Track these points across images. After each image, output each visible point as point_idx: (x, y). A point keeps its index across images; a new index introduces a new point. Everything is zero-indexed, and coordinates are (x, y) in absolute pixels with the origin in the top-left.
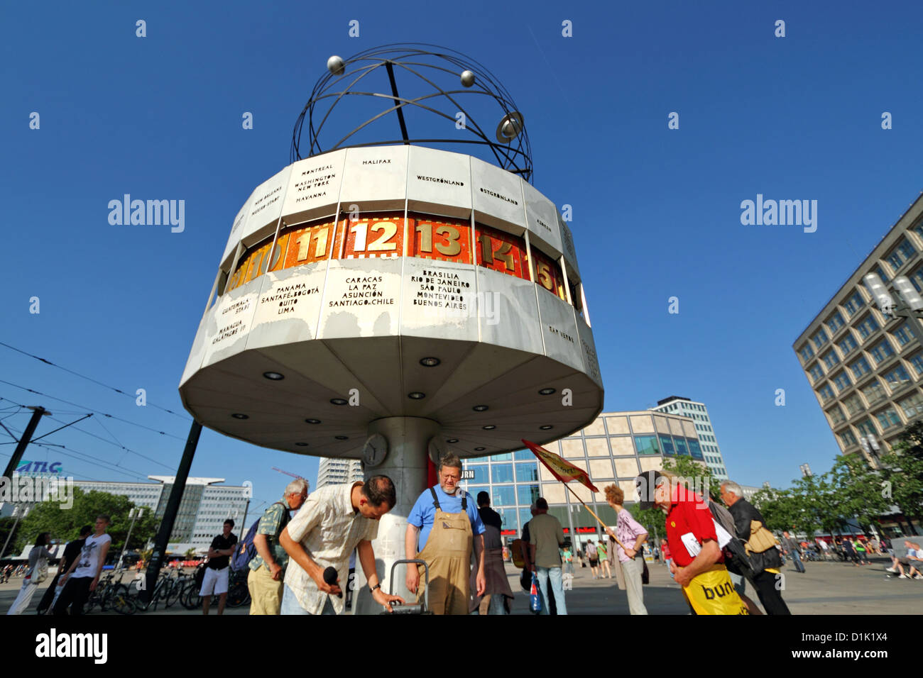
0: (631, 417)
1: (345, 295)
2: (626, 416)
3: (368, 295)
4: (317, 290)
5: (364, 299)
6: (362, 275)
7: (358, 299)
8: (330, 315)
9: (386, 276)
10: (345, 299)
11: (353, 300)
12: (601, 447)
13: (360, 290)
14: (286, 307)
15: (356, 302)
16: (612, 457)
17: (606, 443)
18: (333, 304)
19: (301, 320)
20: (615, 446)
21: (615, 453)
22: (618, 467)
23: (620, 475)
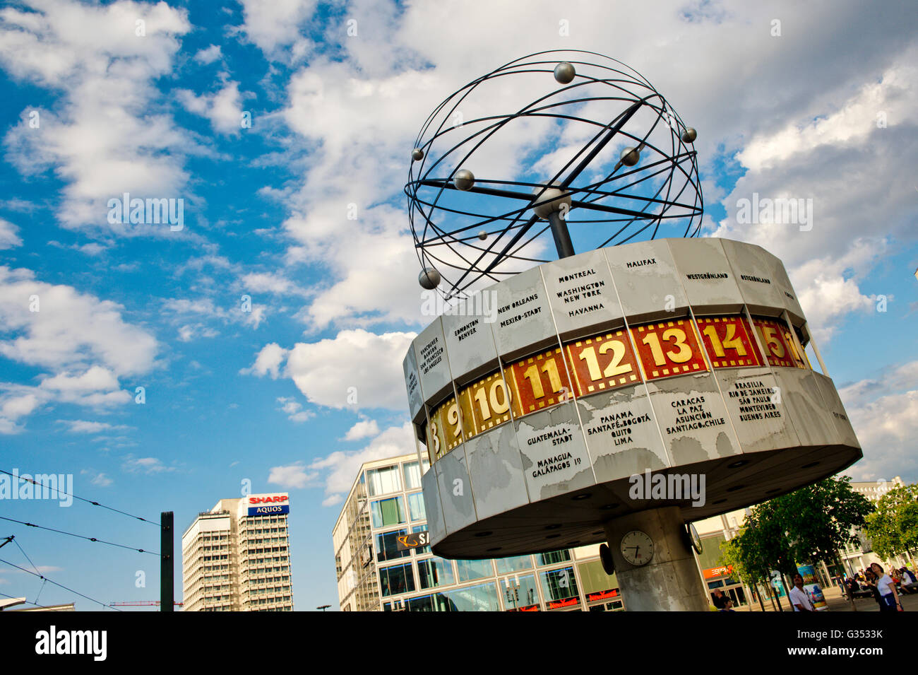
1: (678, 420)
3: (698, 417)
4: (647, 418)
5: (697, 422)
6: (685, 397)
7: (691, 423)
8: (672, 441)
9: (707, 395)
10: (679, 425)
11: (687, 424)
13: (689, 413)
14: (622, 437)
15: (690, 426)
18: (671, 430)
19: (645, 449)
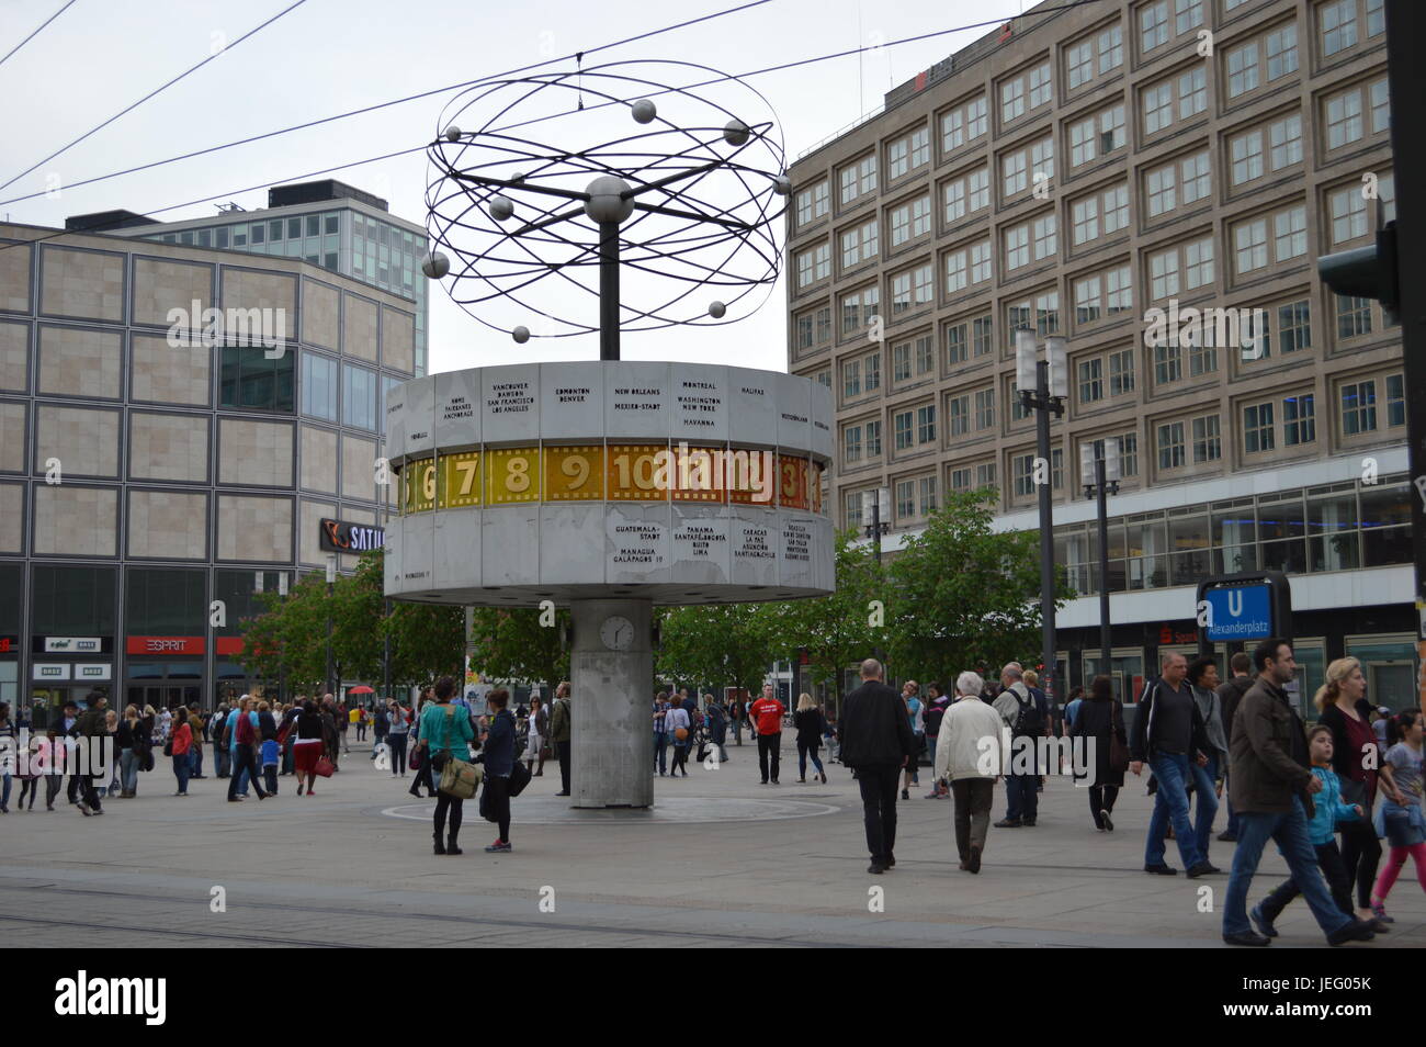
0: (227, 273)
1: (744, 546)
2: (212, 265)
3: (759, 547)
4: (724, 537)
5: (757, 551)
6: (754, 528)
7: (753, 551)
8: (736, 563)
9: (769, 530)
10: (744, 550)
11: (750, 551)
12: (94, 363)
13: (753, 542)
14: (700, 548)
15: (751, 554)
16: (124, 406)
17: (116, 355)
18: (738, 553)
19: (716, 564)
20: (146, 367)
21: (143, 390)
22: (139, 442)
23: (139, 469)
